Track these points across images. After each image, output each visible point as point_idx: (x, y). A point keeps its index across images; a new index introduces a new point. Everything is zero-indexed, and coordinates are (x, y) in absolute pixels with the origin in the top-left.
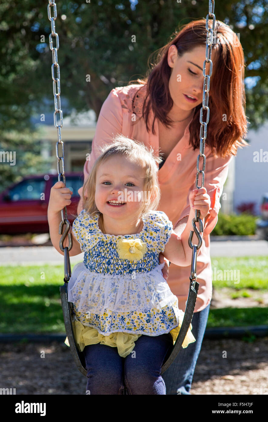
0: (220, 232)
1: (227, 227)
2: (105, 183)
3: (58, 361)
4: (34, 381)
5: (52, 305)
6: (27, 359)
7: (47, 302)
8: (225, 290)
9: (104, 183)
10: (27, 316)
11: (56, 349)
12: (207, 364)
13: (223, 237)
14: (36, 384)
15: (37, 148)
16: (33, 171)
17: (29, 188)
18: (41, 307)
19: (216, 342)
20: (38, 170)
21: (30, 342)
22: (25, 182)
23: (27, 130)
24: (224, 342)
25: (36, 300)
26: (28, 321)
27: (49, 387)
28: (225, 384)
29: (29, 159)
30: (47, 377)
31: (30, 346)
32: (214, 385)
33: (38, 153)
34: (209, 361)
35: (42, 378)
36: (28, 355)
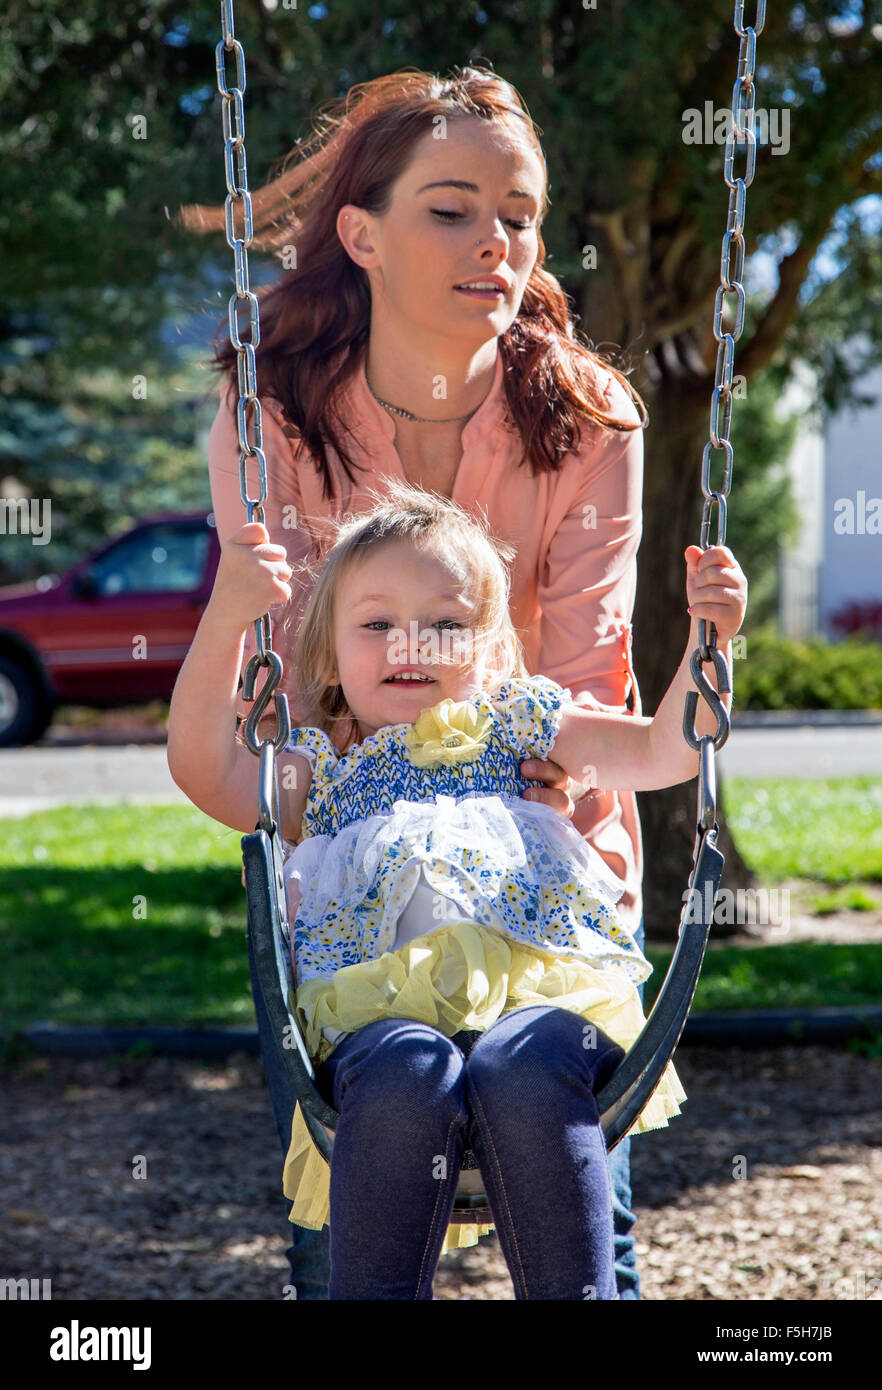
0: (777, 697)
1: (799, 679)
2: (372, 626)
3: (249, 1116)
4: (172, 1180)
5: (229, 933)
6: (150, 1108)
7: (215, 922)
8: (793, 886)
9: (367, 626)
10: (148, 969)
11: (243, 1077)
12: (733, 1127)
13: (786, 715)
14: (178, 1189)
15: (181, 425)
16: (168, 498)
17: (158, 555)
18: (195, 941)
19: (765, 1057)
20: (186, 496)
21: (158, 1052)
22: (144, 534)
23: (152, 367)
24: (789, 1053)
25: (178, 915)
26: (150, 985)
27: (220, 1202)
28: (791, 1193)
29: (158, 461)
30: (217, 1168)
31: (160, 1066)
32: (756, 1194)
33: (188, 441)
34: (739, 1116)
35: (197, 1171)
36: (153, 1096)
